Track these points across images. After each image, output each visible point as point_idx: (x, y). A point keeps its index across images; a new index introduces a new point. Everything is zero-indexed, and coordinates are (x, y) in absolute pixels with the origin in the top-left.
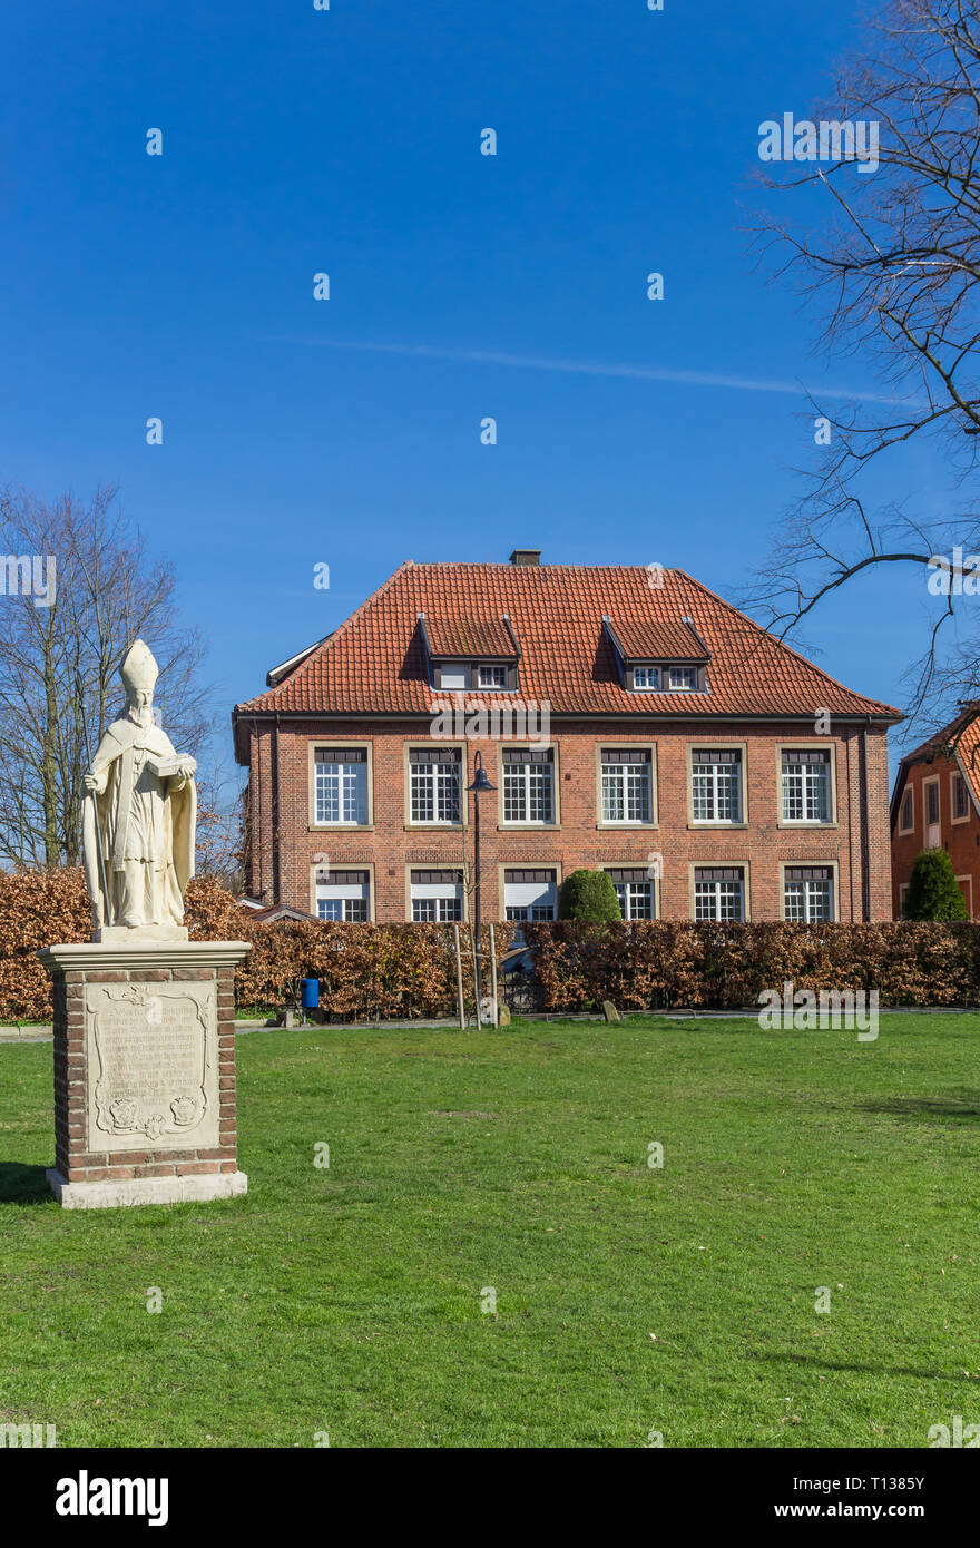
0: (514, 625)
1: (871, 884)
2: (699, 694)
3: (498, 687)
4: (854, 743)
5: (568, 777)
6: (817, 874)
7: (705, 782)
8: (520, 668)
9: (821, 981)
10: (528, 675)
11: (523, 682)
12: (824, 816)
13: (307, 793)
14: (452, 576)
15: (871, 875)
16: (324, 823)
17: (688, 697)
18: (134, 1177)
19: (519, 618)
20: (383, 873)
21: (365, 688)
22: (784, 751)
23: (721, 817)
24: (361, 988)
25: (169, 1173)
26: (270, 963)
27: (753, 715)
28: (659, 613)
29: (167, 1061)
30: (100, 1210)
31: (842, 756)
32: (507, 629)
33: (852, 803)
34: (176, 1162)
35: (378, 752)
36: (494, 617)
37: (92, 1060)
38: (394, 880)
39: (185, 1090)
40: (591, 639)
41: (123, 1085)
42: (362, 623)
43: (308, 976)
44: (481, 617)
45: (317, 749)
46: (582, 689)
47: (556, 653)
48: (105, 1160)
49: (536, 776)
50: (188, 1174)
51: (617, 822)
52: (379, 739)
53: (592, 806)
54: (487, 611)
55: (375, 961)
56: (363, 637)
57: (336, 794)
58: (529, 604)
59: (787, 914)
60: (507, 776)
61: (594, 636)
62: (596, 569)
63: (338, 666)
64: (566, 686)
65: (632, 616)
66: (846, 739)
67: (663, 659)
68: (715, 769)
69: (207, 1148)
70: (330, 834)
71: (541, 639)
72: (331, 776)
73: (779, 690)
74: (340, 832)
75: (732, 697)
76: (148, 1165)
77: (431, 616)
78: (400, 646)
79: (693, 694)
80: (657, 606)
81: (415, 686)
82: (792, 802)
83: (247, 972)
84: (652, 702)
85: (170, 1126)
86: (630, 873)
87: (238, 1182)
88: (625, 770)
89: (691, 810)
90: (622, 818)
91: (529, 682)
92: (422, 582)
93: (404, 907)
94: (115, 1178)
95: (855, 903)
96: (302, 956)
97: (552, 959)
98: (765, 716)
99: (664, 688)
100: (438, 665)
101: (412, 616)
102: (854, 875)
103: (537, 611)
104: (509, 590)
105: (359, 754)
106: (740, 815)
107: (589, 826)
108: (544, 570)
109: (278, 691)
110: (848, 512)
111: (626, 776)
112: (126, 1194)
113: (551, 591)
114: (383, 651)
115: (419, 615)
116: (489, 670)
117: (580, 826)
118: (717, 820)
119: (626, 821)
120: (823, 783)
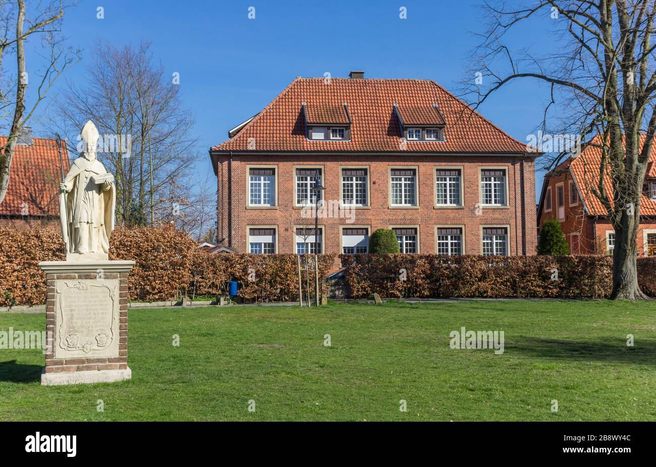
0: (349, 108)
1: (527, 237)
2: (440, 142)
3: (341, 138)
4: (518, 166)
5: (374, 183)
6: (499, 231)
7: (443, 185)
8: (352, 129)
9: (489, 285)
10: (356, 133)
11: (353, 136)
12: (503, 202)
13: (245, 190)
14: (320, 84)
15: (526, 232)
16: (254, 205)
17: (434, 144)
18: (77, 371)
19: (352, 104)
20: (282, 230)
21: (275, 139)
22: (482, 170)
23: (451, 203)
24: (259, 286)
25: (94, 369)
26: (214, 274)
27: (466, 152)
28: (421, 102)
29: (95, 316)
30: (59, 386)
31: (512, 172)
32: (346, 110)
33: (517, 196)
34: (98, 364)
35: (281, 171)
36: (340, 104)
37: (58, 315)
38: (288, 233)
39: (103, 330)
40: (387, 115)
41: (74, 328)
42: (274, 107)
43: (232, 280)
44: (333, 104)
45: (251, 169)
46: (382, 139)
47: (370, 122)
48: (63, 362)
49: (359, 182)
50: (103, 369)
51: (399, 205)
52: (281, 164)
53: (386, 197)
54: (336, 101)
55: (266, 273)
56: (275, 114)
57: (260, 191)
58: (357, 98)
59: (484, 251)
60: (344, 182)
61: (389, 113)
62: (391, 80)
63: (262, 128)
64: (374, 138)
65: (408, 103)
66: (513, 164)
67: (422, 124)
68: (448, 179)
69: (113, 357)
70: (257, 211)
71: (363, 115)
72: (257, 182)
73: (480, 140)
74: (261, 209)
75: (457, 144)
76: (84, 365)
77: (309, 104)
78: (293, 119)
79: (437, 142)
80: (421, 99)
81: (299, 138)
82: (487, 195)
83: (202, 278)
84: (416, 146)
85: (96, 347)
86: (405, 230)
87: (127, 374)
88: (403, 179)
89: (436, 199)
90: (401, 203)
91: (356, 136)
92: (305, 87)
93: (292, 246)
94: (68, 371)
95: (518, 246)
96: (230, 270)
97: (354, 272)
98: (473, 152)
99: (423, 139)
100: (311, 128)
101: (299, 104)
102: (518, 232)
103: (361, 101)
104: (347, 91)
105: (271, 171)
106: (460, 203)
107: (385, 207)
108: (365, 81)
109: (232, 140)
110: (502, 53)
111: (403, 182)
112: (72, 379)
113: (368, 91)
114: (284, 121)
115: (303, 103)
116: (336, 130)
117: (380, 207)
118: (449, 205)
119: (403, 205)
120: (502, 186)
